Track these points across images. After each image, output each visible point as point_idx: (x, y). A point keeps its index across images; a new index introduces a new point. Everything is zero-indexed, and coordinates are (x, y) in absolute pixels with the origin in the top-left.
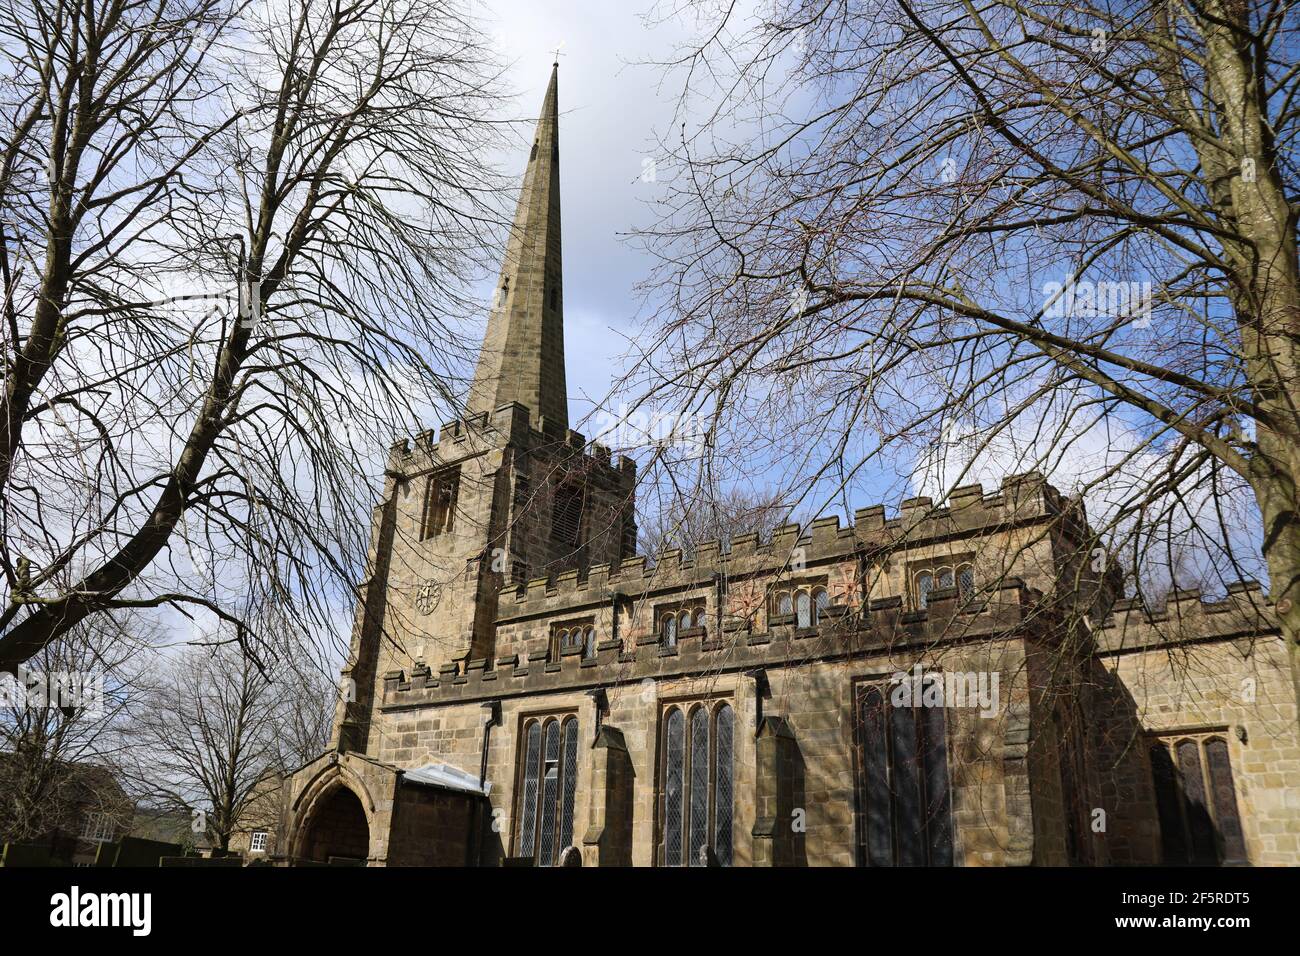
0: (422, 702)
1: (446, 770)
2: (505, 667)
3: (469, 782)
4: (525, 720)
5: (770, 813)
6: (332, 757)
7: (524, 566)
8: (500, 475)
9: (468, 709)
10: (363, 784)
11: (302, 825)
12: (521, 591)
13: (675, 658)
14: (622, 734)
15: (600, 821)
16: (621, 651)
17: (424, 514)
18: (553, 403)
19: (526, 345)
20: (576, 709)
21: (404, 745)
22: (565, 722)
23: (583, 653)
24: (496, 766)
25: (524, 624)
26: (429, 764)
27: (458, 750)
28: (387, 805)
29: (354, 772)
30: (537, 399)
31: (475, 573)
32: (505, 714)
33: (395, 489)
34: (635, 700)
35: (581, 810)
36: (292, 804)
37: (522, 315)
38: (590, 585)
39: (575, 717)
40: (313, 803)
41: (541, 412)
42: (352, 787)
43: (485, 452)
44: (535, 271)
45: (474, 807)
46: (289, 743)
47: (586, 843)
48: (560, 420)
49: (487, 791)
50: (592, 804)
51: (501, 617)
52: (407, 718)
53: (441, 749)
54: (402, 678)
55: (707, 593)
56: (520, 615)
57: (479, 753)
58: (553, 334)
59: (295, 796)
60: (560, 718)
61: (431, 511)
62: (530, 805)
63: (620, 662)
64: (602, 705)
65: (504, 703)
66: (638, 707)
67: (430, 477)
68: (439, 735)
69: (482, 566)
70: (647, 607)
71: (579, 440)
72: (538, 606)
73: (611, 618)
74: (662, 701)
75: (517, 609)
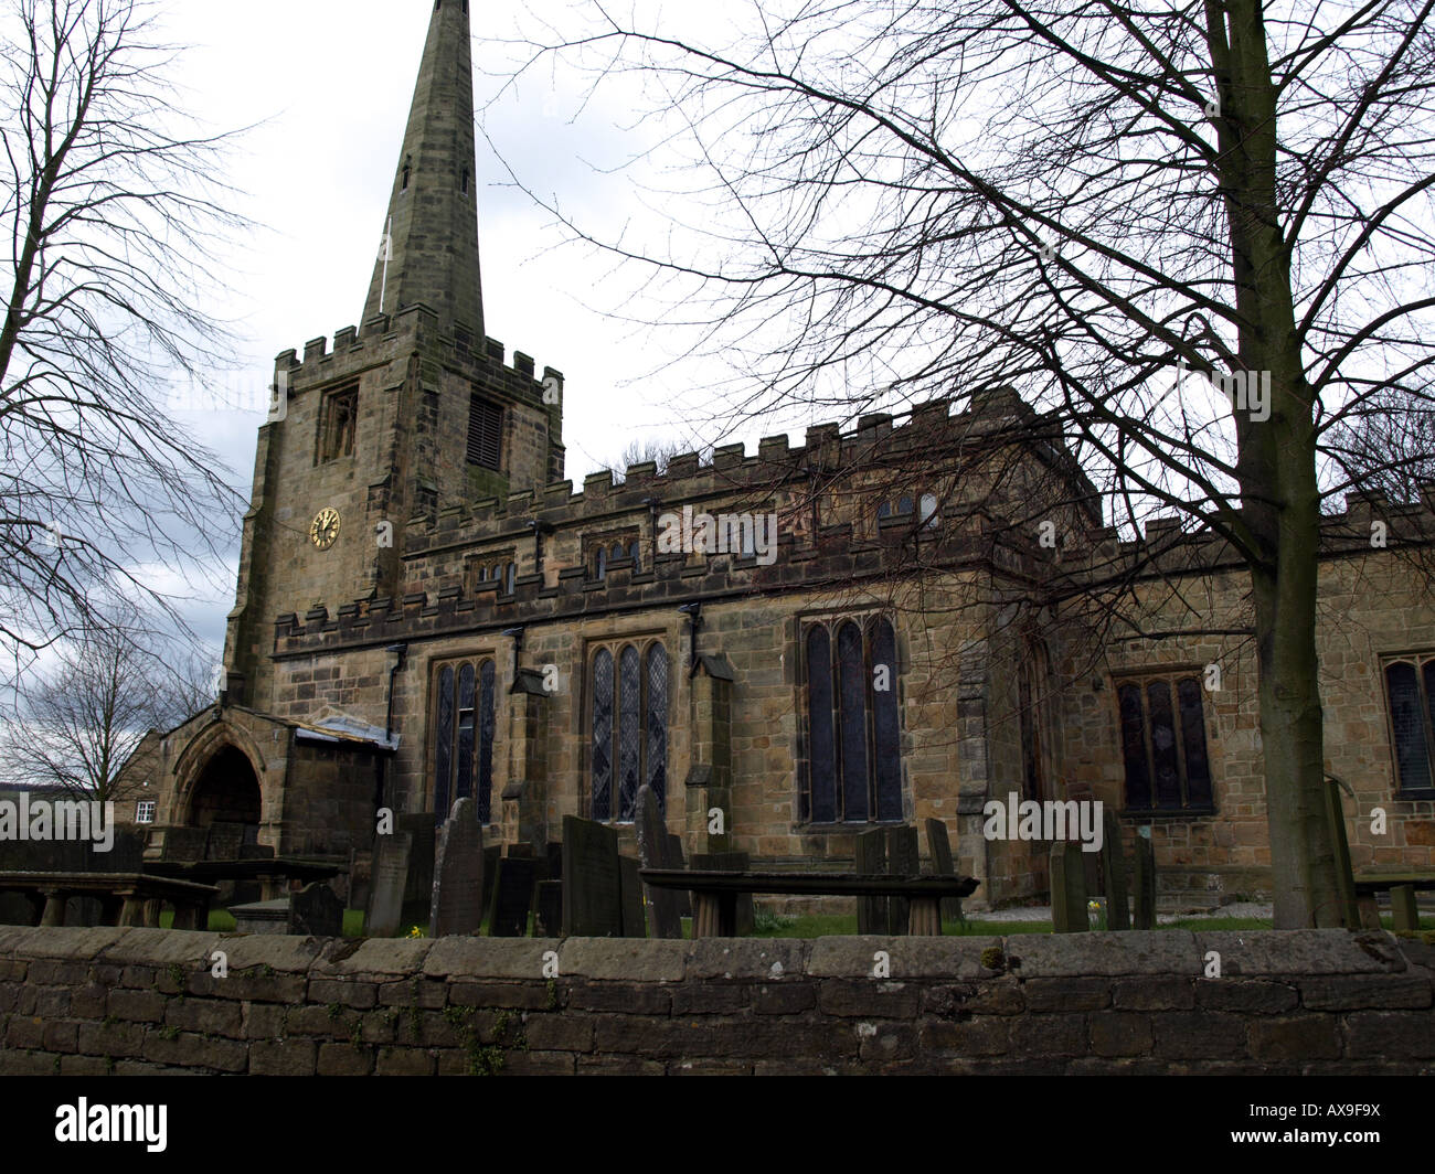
0: (318, 648)
1: (349, 722)
2: (412, 607)
3: (373, 734)
4: (436, 664)
5: (706, 760)
6: (217, 713)
7: (435, 493)
8: (404, 389)
9: (370, 654)
10: (252, 741)
11: (184, 790)
12: (431, 521)
13: (603, 592)
14: (543, 679)
15: (519, 773)
16: (542, 586)
17: (318, 435)
18: (465, 305)
19: (434, 236)
20: (492, 652)
21: (300, 697)
22: (481, 666)
23: (499, 588)
24: (404, 716)
25: (436, 559)
26: (329, 717)
27: (361, 701)
28: (278, 765)
29: (241, 729)
31: (378, 502)
32: (412, 658)
34: (557, 639)
35: (499, 762)
36: (172, 767)
37: (427, 200)
38: (509, 513)
39: (491, 660)
40: (195, 765)
41: (452, 316)
42: (239, 745)
43: (388, 362)
45: (380, 762)
47: (504, 798)
48: (475, 325)
49: (394, 746)
50: (511, 755)
51: (409, 551)
52: (303, 667)
53: (342, 700)
54: (295, 621)
55: (641, 520)
56: (431, 549)
57: (385, 703)
58: (463, 223)
59: (175, 757)
60: (475, 661)
61: (327, 432)
63: (540, 598)
65: (413, 646)
66: (561, 649)
67: (324, 392)
68: (339, 684)
69: (386, 494)
70: (573, 537)
71: (497, 349)
72: (450, 538)
73: (533, 550)
74: (587, 640)
75: (426, 542)
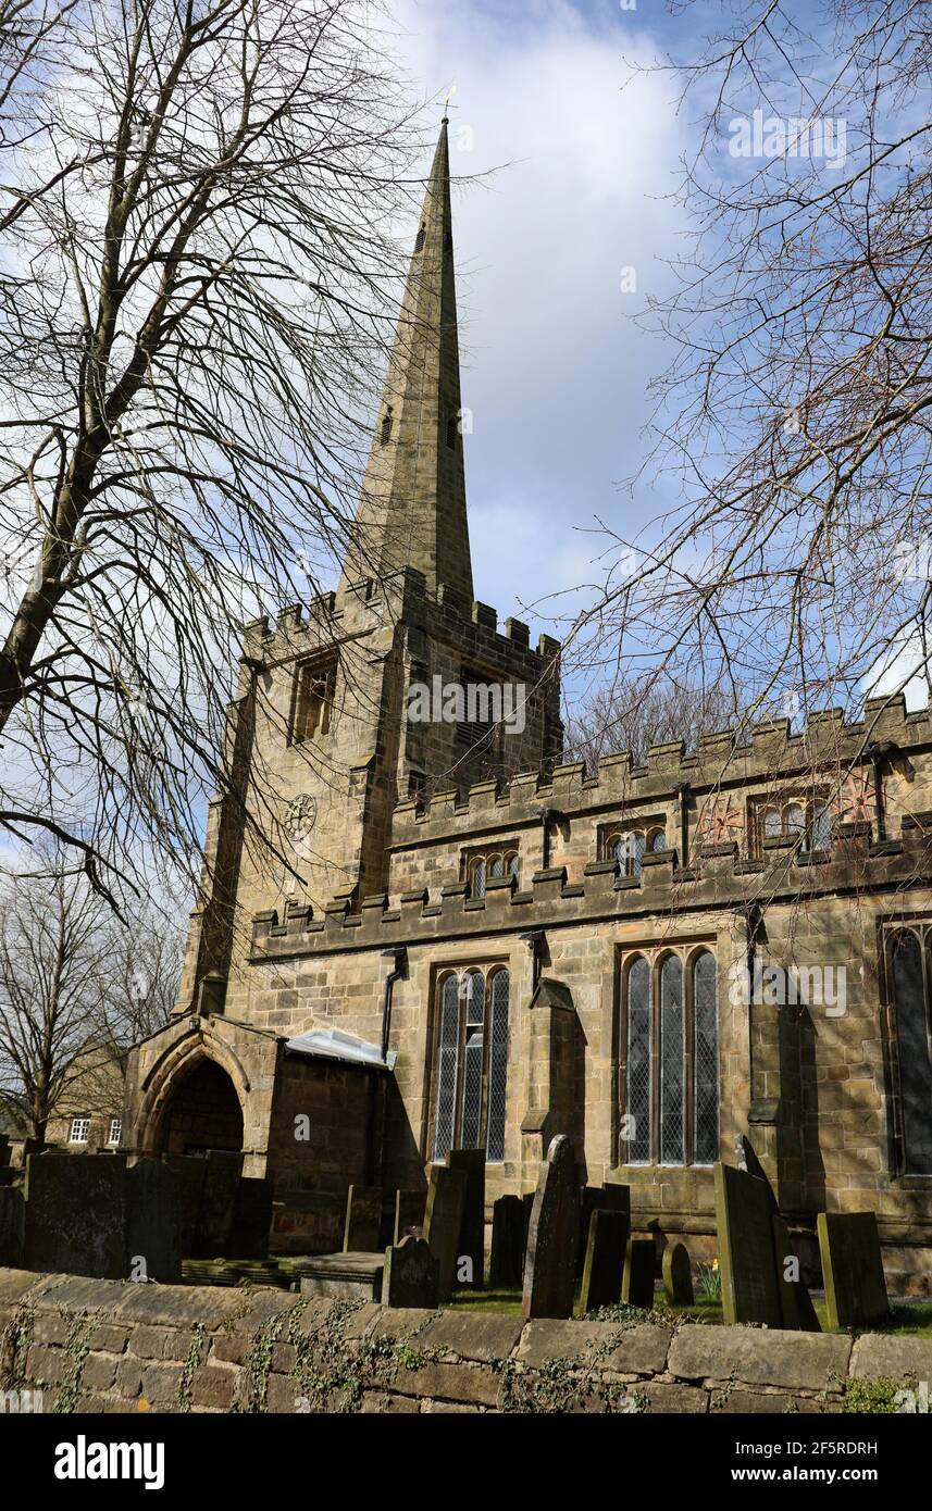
0: (302, 950)
1: (336, 1037)
2: (411, 905)
3: (366, 1052)
4: (440, 974)
5: (770, 1093)
6: (193, 1021)
7: (423, 776)
8: (391, 661)
9: (362, 958)
10: (234, 1056)
11: (154, 1109)
12: (421, 808)
13: (637, 890)
14: (568, 990)
15: (543, 1102)
16: (564, 883)
17: (292, 712)
18: (453, 567)
19: (418, 493)
20: (506, 958)
21: (280, 1005)
22: (491, 974)
23: (514, 885)
24: (402, 1031)
25: (427, 851)
26: (314, 1030)
27: (351, 1012)
28: (266, 1083)
29: (221, 1042)
30: (433, 563)
31: (361, 786)
32: (412, 964)
33: (253, 682)
34: (584, 945)
35: (516, 1088)
36: (141, 1083)
37: (411, 455)
38: (512, 799)
39: (504, 968)
40: (168, 1081)
41: (439, 580)
42: (219, 1059)
43: (370, 632)
44: (427, 397)
45: (375, 1085)
46: (118, 1006)
47: (525, 1131)
48: (464, 589)
49: (390, 1064)
50: (532, 1079)
51: (396, 842)
52: (284, 971)
53: (329, 1010)
54: (275, 919)
55: (667, 809)
56: (421, 839)
57: (380, 1015)
58: (451, 480)
59: (144, 1072)
60: (485, 969)
61: (301, 709)
62: (447, 1082)
63: (563, 897)
64: (541, 953)
65: (411, 950)
66: (588, 955)
67: (299, 665)
68: (326, 992)
69: (370, 777)
70: (587, 827)
71: (488, 615)
72: (444, 827)
73: (540, 842)
74: (621, 947)
75: (416, 832)
